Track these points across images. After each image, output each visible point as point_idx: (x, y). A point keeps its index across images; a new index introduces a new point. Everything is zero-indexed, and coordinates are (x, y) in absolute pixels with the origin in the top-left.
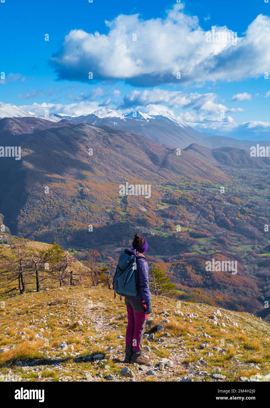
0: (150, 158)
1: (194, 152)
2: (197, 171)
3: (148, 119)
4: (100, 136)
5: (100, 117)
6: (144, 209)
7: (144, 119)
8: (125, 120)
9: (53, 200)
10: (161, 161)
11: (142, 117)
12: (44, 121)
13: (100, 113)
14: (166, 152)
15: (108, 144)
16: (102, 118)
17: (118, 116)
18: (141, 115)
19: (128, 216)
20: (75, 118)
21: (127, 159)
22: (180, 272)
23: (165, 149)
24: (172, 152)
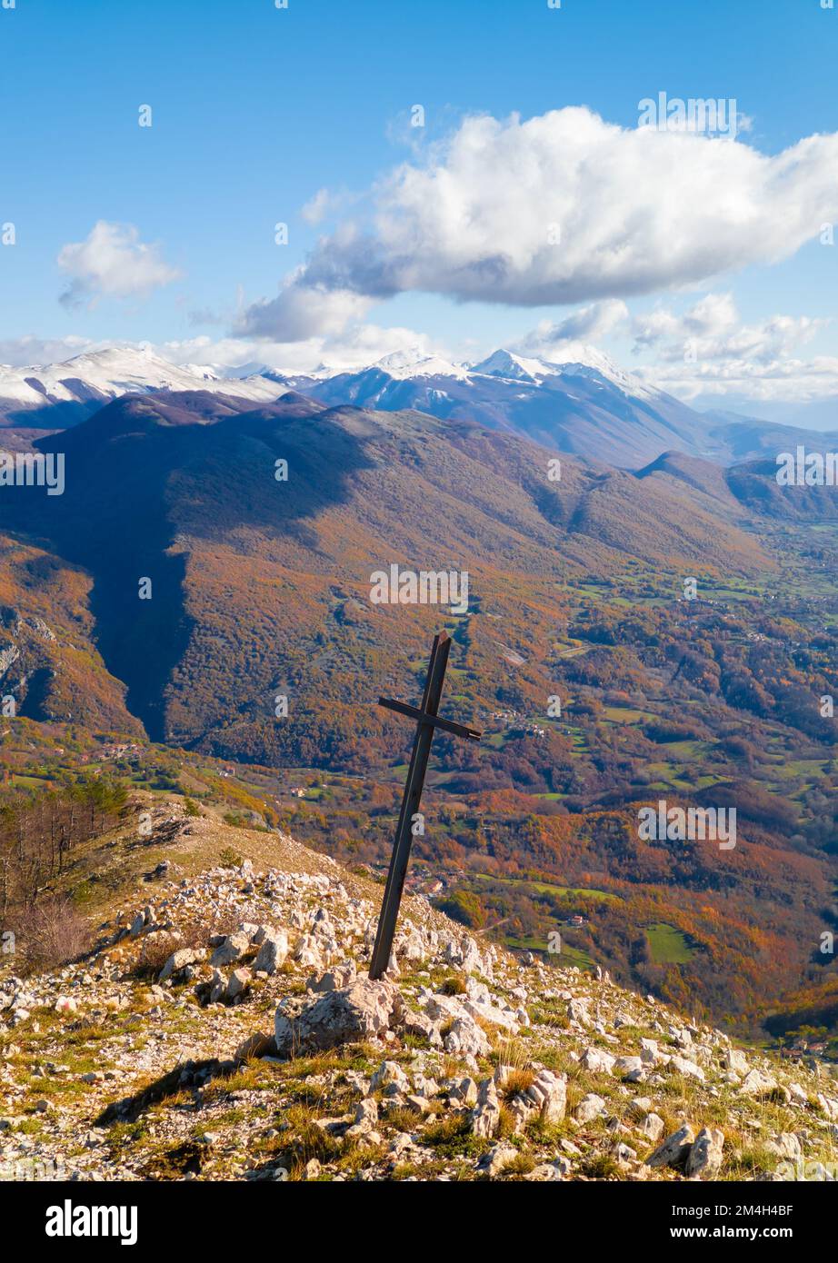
0: (537, 503)
1: (670, 477)
2: (673, 539)
3: (539, 376)
4: (392, 443)
5: (396, 376)
6: (516, 660)
7: (526, 378)
8: (469, 382)
9: (262, 639)
10: (568, 513)
11: (521, 370)
12: (233, 402)
13: (397, 363)
14: (583, 483)
15: (416, 466)
16: (403, 378)
17: (449, 371)
18: (517, 366)
19: (471, 681)
20: (326, 382)
21: (471, 511)
22: (608, 842)
23: (581, 477)
24: (601, 485)
